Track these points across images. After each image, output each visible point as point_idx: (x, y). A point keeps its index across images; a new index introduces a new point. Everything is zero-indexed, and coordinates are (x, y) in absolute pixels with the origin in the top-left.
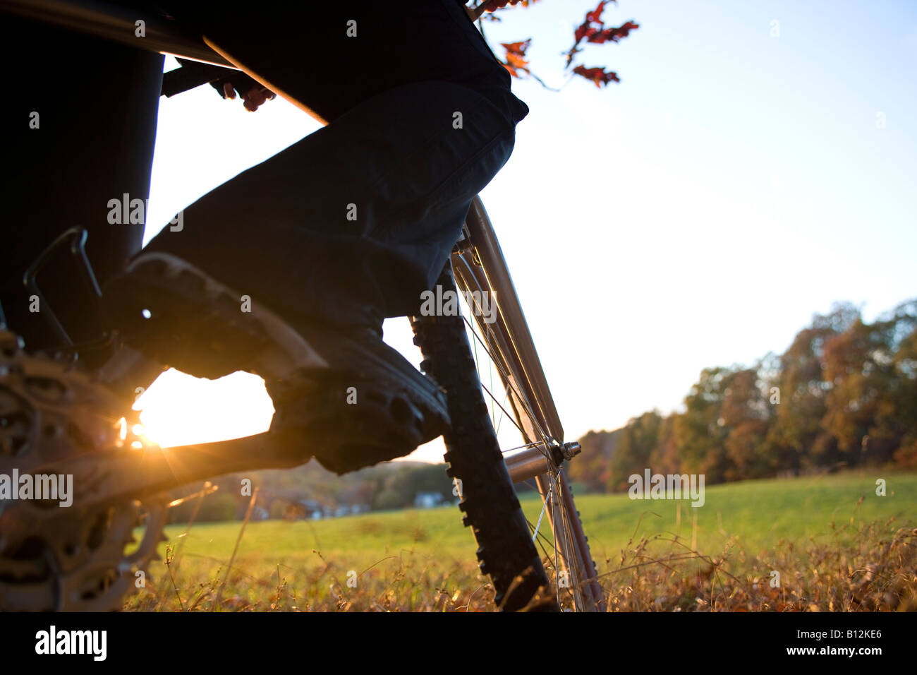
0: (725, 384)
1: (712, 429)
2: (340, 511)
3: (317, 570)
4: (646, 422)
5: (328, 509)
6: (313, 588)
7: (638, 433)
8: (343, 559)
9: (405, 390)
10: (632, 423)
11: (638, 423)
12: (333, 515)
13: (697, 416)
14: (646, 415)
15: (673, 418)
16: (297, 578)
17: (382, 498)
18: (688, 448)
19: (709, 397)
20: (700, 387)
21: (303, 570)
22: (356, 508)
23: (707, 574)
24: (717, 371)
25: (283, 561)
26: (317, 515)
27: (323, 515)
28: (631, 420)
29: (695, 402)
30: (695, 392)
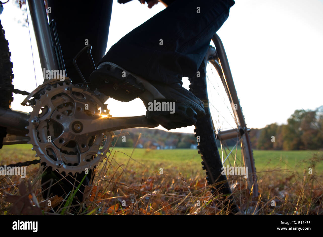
0: (302, 116)
1: (297, 131)
2: (166, 147)
3: (157, 165)
4: (272, 127)
5: (162, 146)
6: (156, 170)
7: (269, 131)
8: (166, 162)
9: (191, 105)
10: (267, 127)
11: (269, 127)
12: (164, 148)
13: (291, 126)
14: (272, 125)
15: (283, 126)
16: (151, 167)
17: (180, 144)
18: (286, 137)
19: (297, 120)
20: (293, 116)
21: (153, 164)
22: (171, 147)
23: (289, 179)
24: (301, 111)
25: (147, 161)
26: (158, 148)
27: (160, 148)
28: (267, 126)
29: (291, 121)
30: (292, 117)
